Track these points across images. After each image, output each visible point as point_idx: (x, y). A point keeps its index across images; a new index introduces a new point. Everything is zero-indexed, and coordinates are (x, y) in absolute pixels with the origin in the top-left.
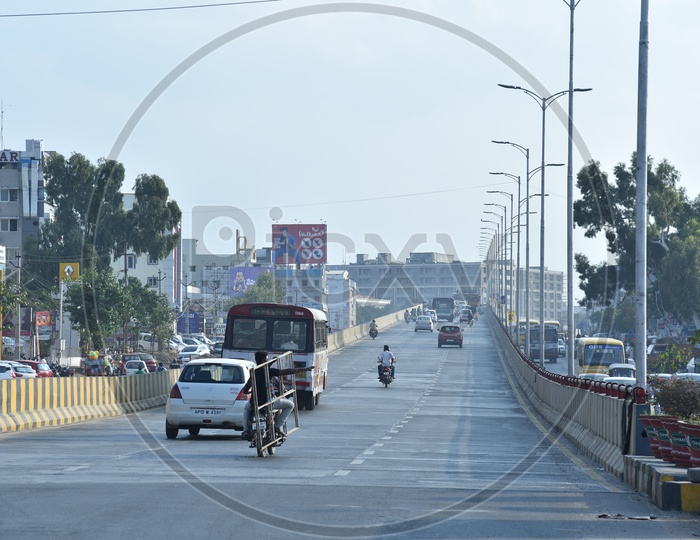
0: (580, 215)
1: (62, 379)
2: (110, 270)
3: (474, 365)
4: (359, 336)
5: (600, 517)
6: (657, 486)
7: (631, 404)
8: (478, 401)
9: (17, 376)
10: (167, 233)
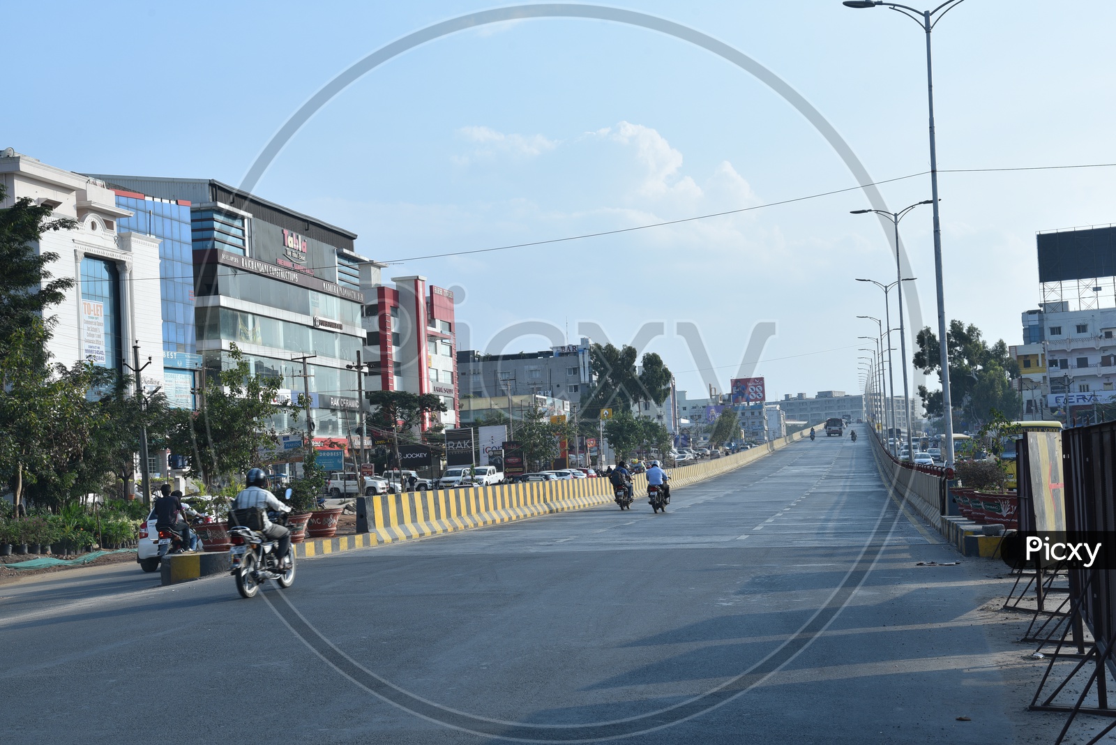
0: (919, 361)
1: (603, 478)
2: (631, 412)
3: (856, 458)
4: (785, 444)
5: (918, 565)
6: (961, 538)
7: (945, 480)
8: (856, 481)
9: (575, 478)
10: (663, 387)
